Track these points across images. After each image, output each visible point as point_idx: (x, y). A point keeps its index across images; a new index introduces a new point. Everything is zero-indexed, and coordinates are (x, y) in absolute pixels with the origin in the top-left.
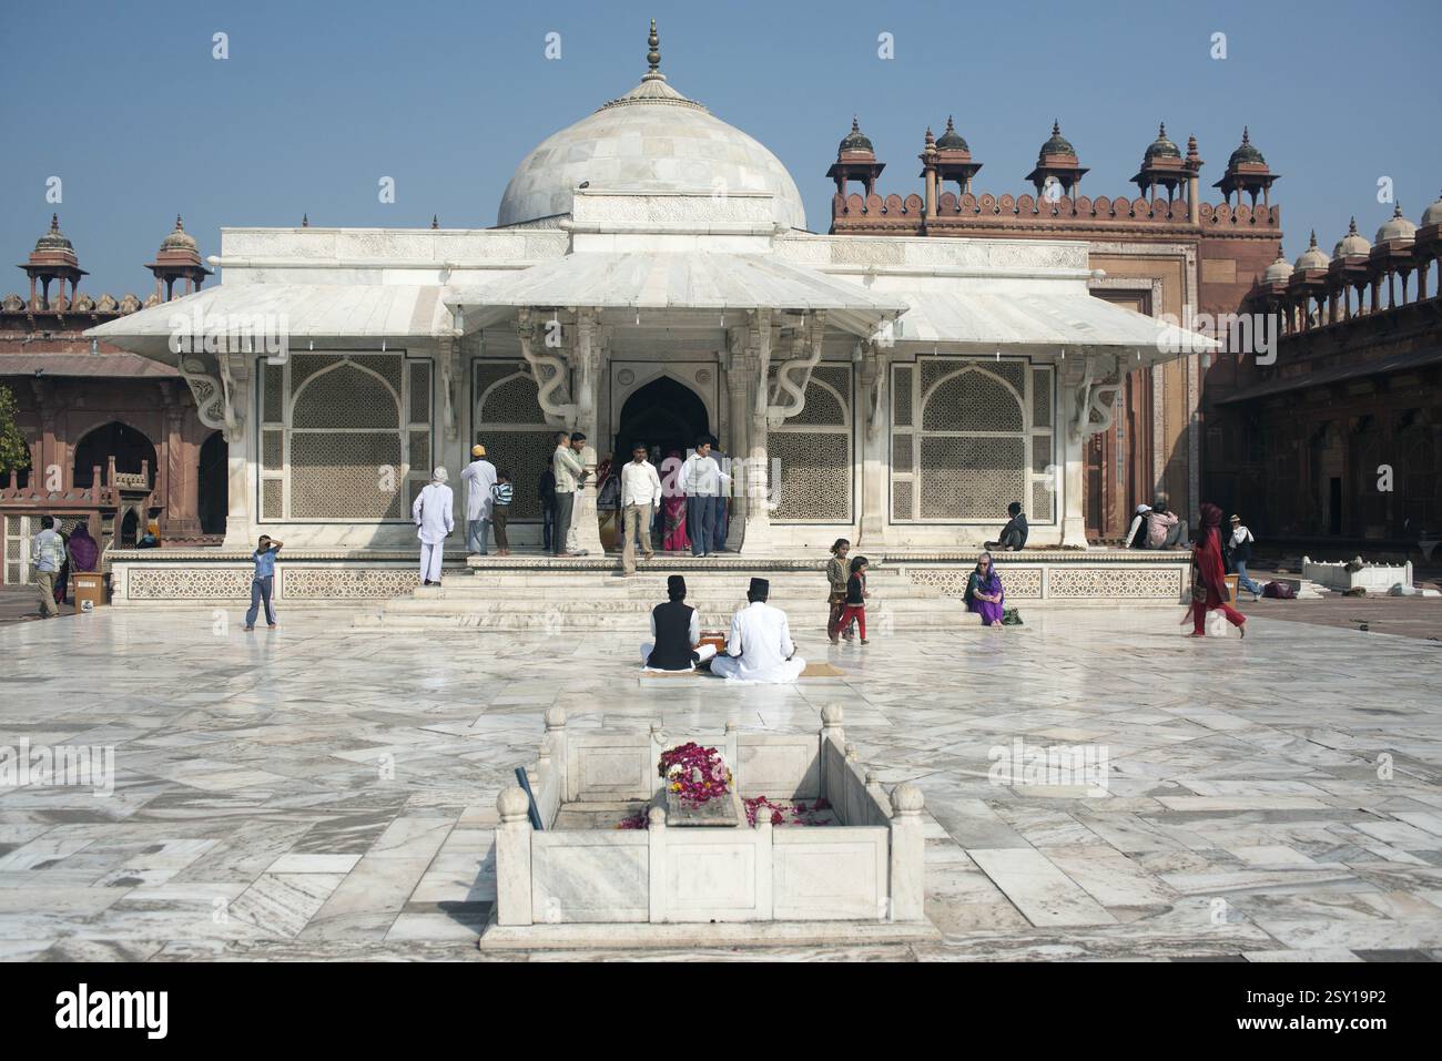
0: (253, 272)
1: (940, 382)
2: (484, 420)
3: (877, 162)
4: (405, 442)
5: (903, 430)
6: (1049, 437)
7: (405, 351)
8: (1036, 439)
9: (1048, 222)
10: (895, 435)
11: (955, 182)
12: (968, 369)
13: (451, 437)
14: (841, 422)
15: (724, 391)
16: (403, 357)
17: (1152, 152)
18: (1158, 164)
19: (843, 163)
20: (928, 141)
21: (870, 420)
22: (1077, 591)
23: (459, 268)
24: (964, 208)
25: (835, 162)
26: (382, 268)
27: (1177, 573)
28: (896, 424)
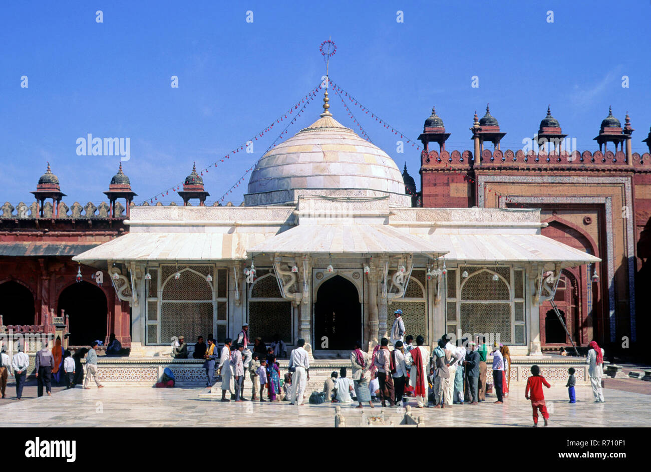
0: (145, 228)
1: (470, 277)
2: (253, 296)
3: (446, 133)
4: (215, 307)
5: (452, 300)
6: (522, 303)
7: (216, 264)
8: (516, 304)
9: (545, 166)
10: (448, 303)
11: (491, 142)
12: (483, 270)
13: (237, 304)
14: (422, 297)
15: (366, 282)
16: (214, 267)
17: (605, 124)
18: (608, 131)
19: (426, 133)
20: (475, 120)
21: (435, 296)
23: (241, 225)
24: (496, 158)
25: (423, 133)
26: (204, 226)
27: (583, 369)
28: (448, 297)
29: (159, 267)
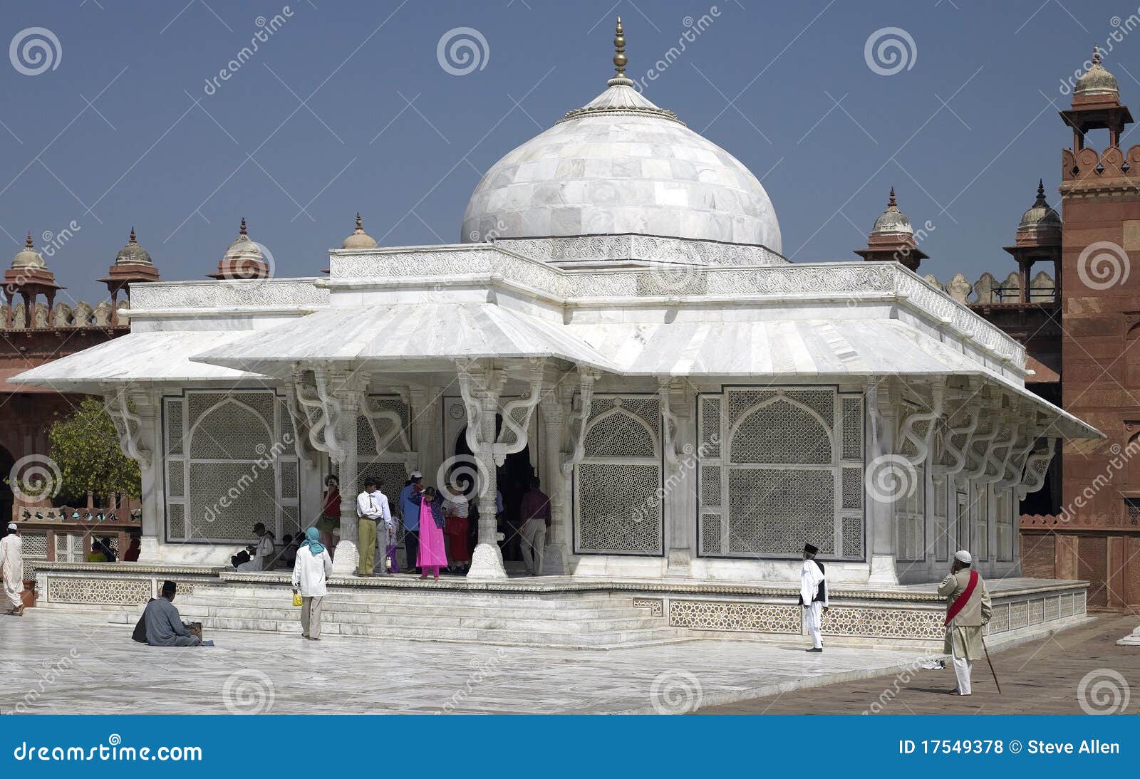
0: (155, 323)
1: (748, 413)
4: (278, 472)
5: (712, 462)
6: (859, 469)
7: (276, 389)
8: (845, 472)
10: (703, 467)
12: (777, 399)
14: (654, 455)
16: (274, 395)
22: (871, 630)
26: (250, 316)
29: (183, 396)
